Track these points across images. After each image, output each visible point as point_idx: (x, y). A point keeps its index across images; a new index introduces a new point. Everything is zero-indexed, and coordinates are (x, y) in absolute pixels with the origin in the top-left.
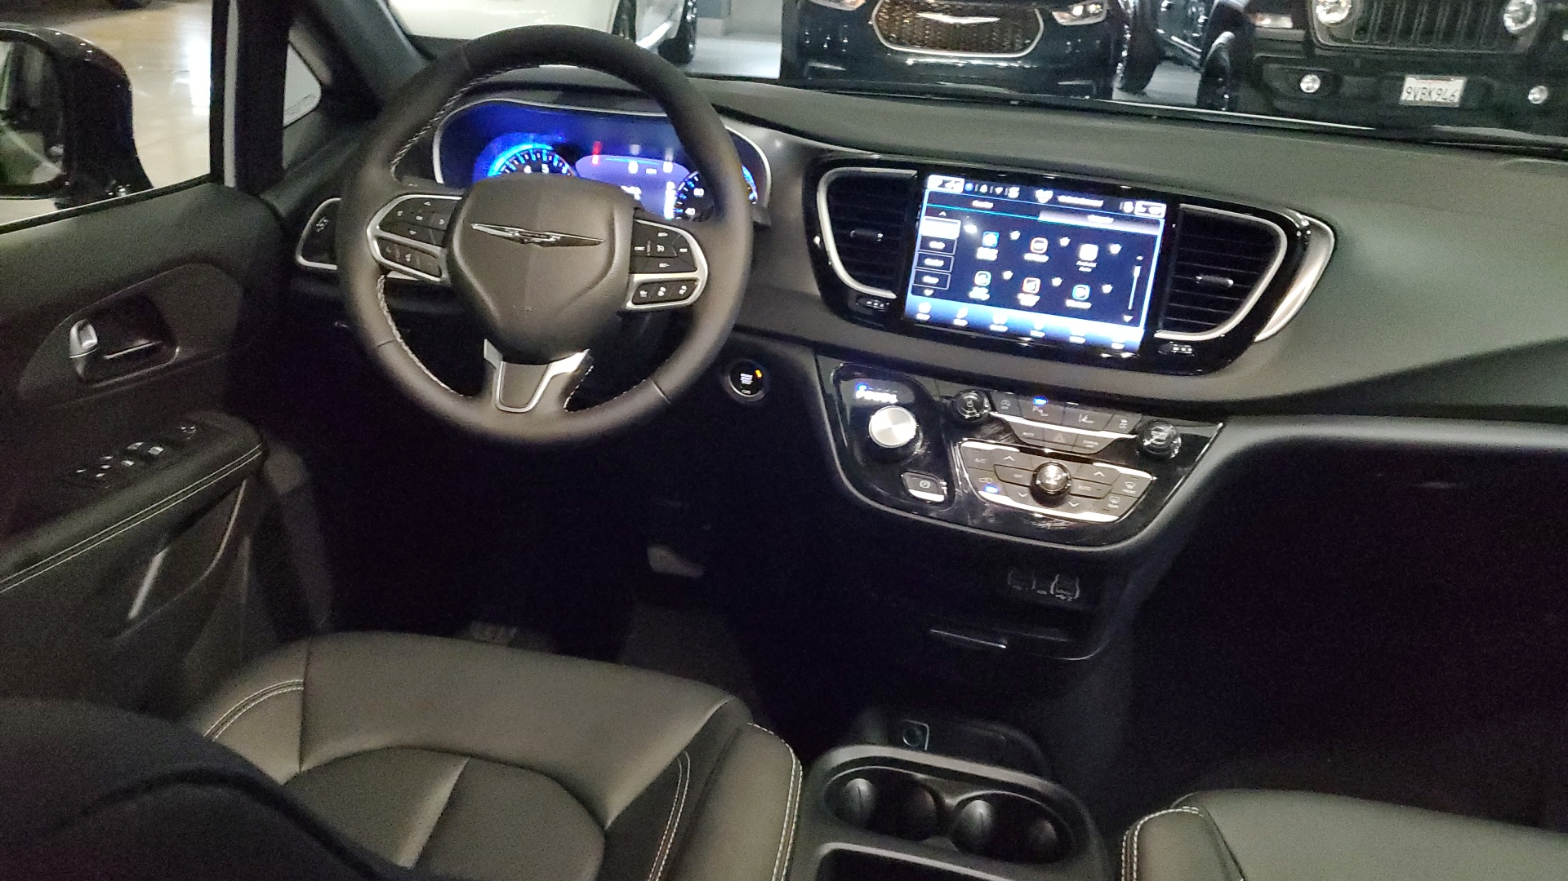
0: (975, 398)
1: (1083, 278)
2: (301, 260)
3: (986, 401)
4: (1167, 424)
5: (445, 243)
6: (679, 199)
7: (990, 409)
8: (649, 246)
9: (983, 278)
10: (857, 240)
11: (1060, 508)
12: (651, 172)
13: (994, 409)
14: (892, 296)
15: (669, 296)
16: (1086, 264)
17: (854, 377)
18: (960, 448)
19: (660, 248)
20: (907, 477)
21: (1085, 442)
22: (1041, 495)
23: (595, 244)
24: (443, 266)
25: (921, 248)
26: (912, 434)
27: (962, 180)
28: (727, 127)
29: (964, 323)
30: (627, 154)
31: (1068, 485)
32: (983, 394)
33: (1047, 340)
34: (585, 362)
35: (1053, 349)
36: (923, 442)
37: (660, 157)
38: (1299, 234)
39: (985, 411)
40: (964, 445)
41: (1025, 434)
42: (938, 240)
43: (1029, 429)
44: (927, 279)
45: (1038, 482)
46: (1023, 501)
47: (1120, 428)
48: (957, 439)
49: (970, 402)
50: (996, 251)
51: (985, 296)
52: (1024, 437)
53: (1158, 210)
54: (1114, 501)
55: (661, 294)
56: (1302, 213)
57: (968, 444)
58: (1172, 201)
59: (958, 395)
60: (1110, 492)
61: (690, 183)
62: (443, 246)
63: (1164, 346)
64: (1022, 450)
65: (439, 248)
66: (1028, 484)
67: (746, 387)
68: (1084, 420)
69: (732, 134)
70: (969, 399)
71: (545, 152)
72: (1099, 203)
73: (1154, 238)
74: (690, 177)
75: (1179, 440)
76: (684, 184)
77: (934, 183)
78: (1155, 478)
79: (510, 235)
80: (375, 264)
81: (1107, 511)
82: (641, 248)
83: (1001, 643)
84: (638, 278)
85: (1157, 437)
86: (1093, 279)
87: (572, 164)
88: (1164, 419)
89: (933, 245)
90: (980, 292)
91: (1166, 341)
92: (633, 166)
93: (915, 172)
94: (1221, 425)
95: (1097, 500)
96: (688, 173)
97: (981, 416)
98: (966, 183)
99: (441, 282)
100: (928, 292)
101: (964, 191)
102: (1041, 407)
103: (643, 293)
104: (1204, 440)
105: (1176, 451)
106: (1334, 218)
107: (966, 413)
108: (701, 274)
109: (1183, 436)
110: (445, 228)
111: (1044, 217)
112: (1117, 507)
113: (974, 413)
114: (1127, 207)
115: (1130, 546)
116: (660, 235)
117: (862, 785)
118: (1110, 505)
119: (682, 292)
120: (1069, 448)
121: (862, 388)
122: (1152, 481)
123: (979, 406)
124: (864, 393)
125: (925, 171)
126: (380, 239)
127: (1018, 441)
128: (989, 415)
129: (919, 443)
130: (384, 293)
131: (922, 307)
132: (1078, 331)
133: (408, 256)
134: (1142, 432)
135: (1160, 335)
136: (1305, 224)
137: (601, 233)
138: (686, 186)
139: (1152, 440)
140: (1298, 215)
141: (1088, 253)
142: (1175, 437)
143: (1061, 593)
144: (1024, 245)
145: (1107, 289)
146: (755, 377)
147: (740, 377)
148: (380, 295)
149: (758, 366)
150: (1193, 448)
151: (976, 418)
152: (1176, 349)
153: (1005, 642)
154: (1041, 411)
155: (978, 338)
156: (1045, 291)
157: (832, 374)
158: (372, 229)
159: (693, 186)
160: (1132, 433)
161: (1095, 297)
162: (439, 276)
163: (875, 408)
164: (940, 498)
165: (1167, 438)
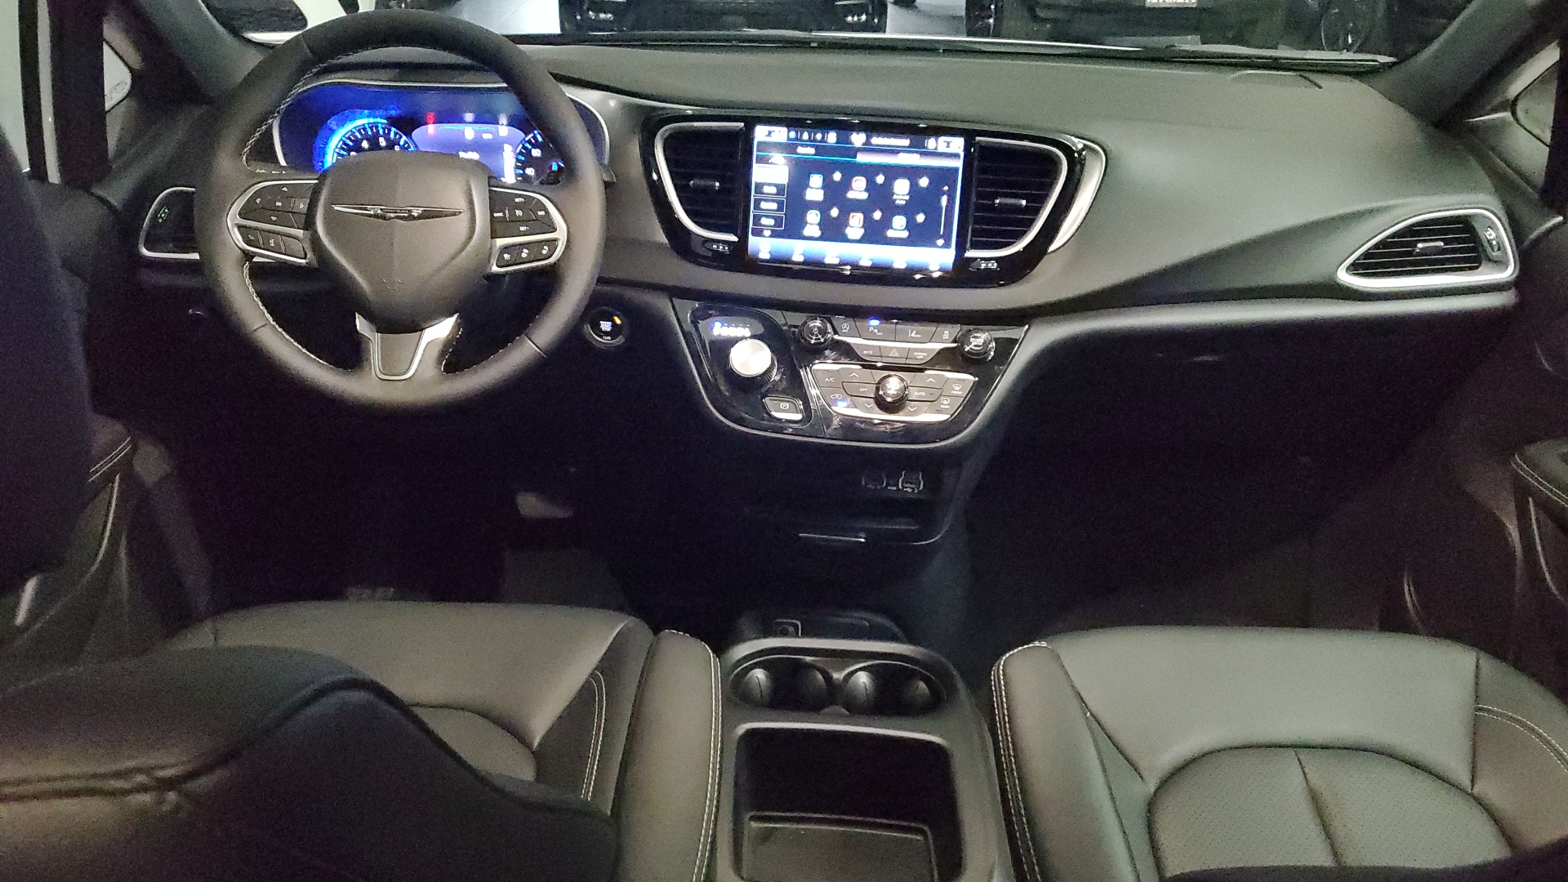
0: (820, 325)
1: (900, 210)
2: (145, 252)
3: (829, 326)
4: (983, 331)
5: (309, 224)
6: (518, 160)
7: (832, 333)
8: (507, 211)
9: (813, 217)
10: (698, 190)
11: (901, 413)
12: (487, 136)
13: (836, 332)
14: (733, 238)
15: (532, 257)
16: (901, 197)
17: (711, 316)
18: (811, 371)
19: (519, 213)
20: (767, 400)
21: (915, 354)
22: (882, 404)
23: (454, 214)
24: (307, 246)
25: (756, 192)
26: (768, 364)
27: (785, 129)
28: (568, 95)
29: (801, 259)
30: (462, 121)
31: (906, 392)
32: (825, 320)
33: (874, 267)
34: (457, 326)
35: (882, 276)
36: (778, 369)
37: (496, 122)
38: (1076, 155)
39: (829, 335)
40: (814, 367)
41: (865, 352)
42: (770, 185)
43: (867, 347)
44: (764, 221)
45: (881, 393)
46: (870, 411)
47: (944, 338)
48: (809, 363)
49: (816, 329)
50: (822, 192)
51: (817, 233)
52: (867, 355)
53: (957, 144)
54: (945, 402)
55: (524, 255)
56: (1077, 137)
57: (818, 366)
58: (969, 135)
59: (805, 323)
60: (941, 395)
61: (527, 145)
62: (305, 229)
63: (974, 264)
64: (864, 366)
65: (302, 231)
66: (872, 396)
67: (607, 333)
68: (913, 335)
69: (573, 100)
70: (814, 326)
71: (380, 125)
72: (906, 142)
73: (956, 170)
74: (527, 139)
75: (994, 344)
76: (521, 146)
77: (761, 133)
78: (977, 379)
79: (372, 212)
80: (240, 251)
81: (940, 411)
82: (501, 214)
83: (861, 538)
84: (501, 242)
85: (975, 343)
86: (908, 210)
87: (409, 135)
88: (980, 327)
89: (766, 189)
90: (812, 228)
91: (975, 259)
92: (469, 132)
93: (743, 124)
94: (1027, 327)
95: (931, 402)
96: (524, 135)
97: (825, 340)
98: (789, 132)
99: (307, 263)
100: (767, 233)
101: (789, 139)
102: (875, 327)
103: (506, 256)
104: (1013, 342)
105: (992, 353)
106: (1101, 138)
107: (812, 339)
108: (561, 234)
109: (997, 340)
110: (305, 211)
111: (862, 158)
112: (948, 407)
113: (819, 339)
114: (931, 143)
115: (962, 438)
116: (517, 200)
117: (759, 674)
118: (942, 406)
119: (544, 252)
120: (903, 361)
121: (717, 325)
122: (975, 382)
123: (823, 332)
124: (720, 329)
125: (751, 123)
126: (240, 227)
127: (859, 359)
128: (833, 339)
129: (775, 370)
130: (250, 278)
131: (763, 246)
132: (899, 257)
133: (272, 241)
134: (961, 340)
135: (970, 254)
136: (1080, 146)
137: (461, 204)
138: (524, 147)
139: (970, 346)
140: (1073, 138)
141: (901, 188)
142: (991, 341)
143: (909, 487)
144: (846, 184)
145: (920, 218)
146: (614, 325)
147: (600, 325)
148: (248, 280)
149: (618, 313)
150: (1006, 348)
151: (821, 343)
152: (983, 266)
153: (864, 536)
154: (876, 331)
155: (815, 271)
156: (868, 223)
157: (689, 315)
158: (232, 218)
159: (530, 147)
160: (955, 341)
161: (911, 225)
162: (305, 258)
163: (733, 341)
164: (798, 417)
165: (983, 343)
